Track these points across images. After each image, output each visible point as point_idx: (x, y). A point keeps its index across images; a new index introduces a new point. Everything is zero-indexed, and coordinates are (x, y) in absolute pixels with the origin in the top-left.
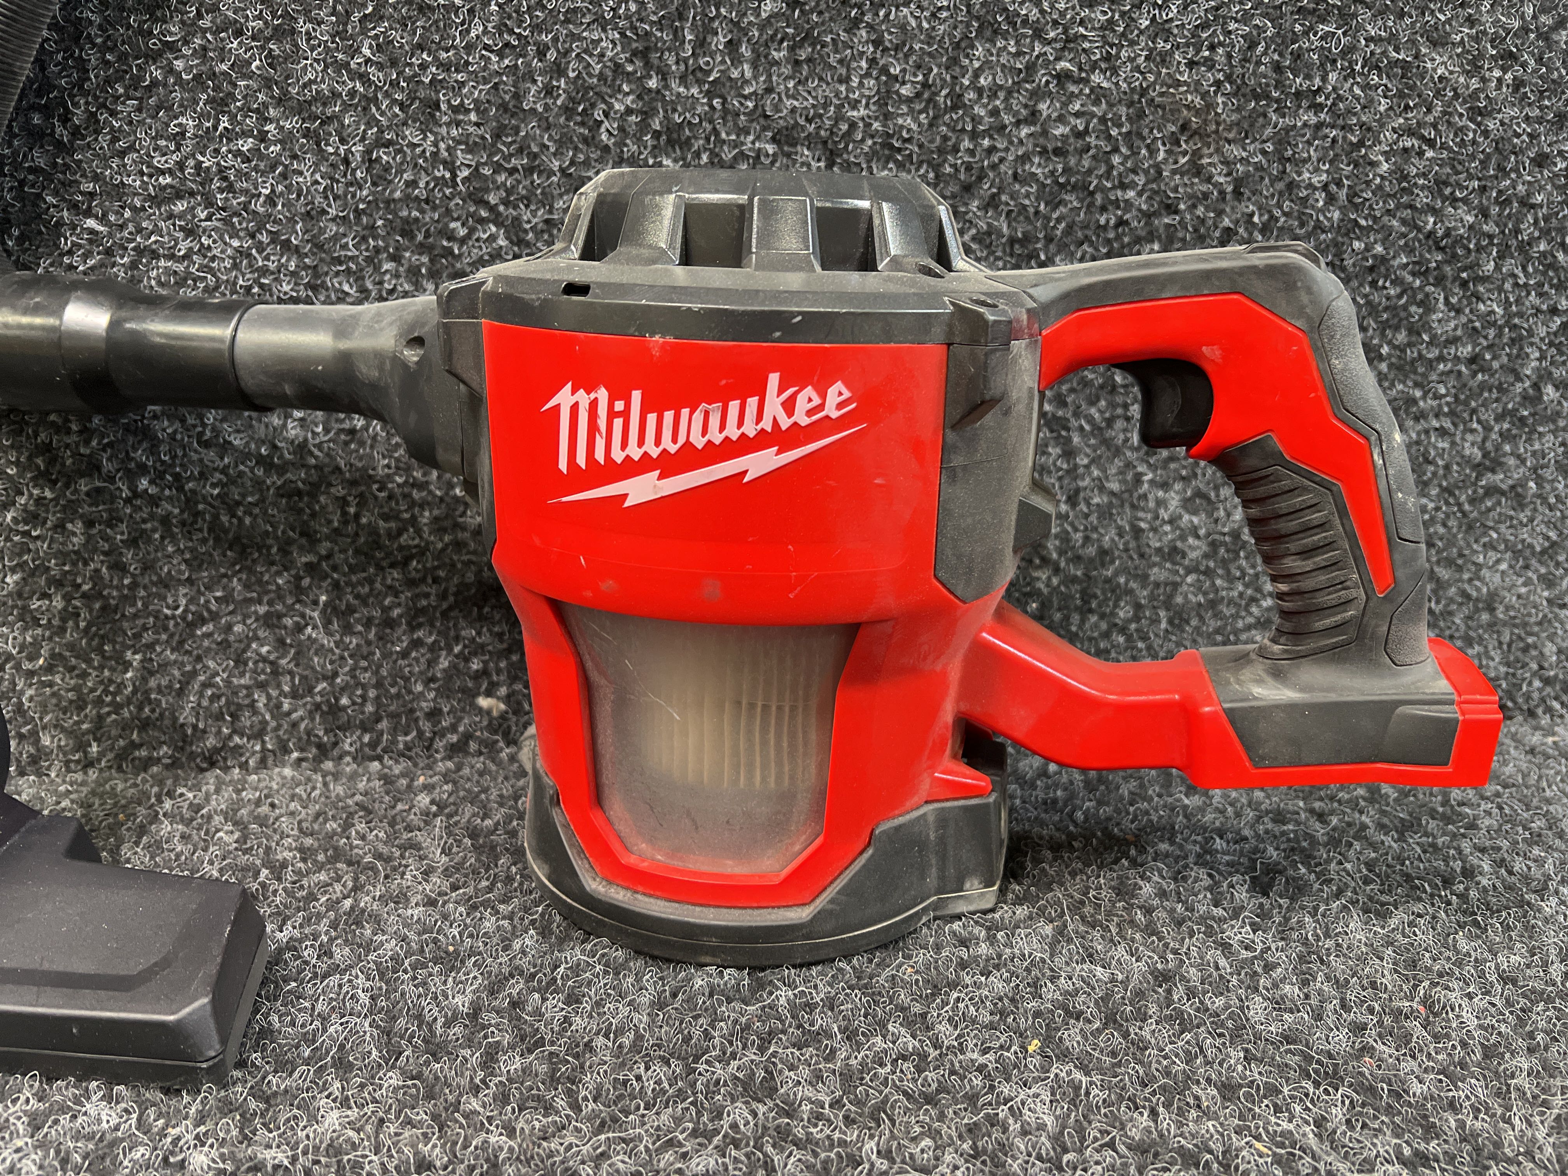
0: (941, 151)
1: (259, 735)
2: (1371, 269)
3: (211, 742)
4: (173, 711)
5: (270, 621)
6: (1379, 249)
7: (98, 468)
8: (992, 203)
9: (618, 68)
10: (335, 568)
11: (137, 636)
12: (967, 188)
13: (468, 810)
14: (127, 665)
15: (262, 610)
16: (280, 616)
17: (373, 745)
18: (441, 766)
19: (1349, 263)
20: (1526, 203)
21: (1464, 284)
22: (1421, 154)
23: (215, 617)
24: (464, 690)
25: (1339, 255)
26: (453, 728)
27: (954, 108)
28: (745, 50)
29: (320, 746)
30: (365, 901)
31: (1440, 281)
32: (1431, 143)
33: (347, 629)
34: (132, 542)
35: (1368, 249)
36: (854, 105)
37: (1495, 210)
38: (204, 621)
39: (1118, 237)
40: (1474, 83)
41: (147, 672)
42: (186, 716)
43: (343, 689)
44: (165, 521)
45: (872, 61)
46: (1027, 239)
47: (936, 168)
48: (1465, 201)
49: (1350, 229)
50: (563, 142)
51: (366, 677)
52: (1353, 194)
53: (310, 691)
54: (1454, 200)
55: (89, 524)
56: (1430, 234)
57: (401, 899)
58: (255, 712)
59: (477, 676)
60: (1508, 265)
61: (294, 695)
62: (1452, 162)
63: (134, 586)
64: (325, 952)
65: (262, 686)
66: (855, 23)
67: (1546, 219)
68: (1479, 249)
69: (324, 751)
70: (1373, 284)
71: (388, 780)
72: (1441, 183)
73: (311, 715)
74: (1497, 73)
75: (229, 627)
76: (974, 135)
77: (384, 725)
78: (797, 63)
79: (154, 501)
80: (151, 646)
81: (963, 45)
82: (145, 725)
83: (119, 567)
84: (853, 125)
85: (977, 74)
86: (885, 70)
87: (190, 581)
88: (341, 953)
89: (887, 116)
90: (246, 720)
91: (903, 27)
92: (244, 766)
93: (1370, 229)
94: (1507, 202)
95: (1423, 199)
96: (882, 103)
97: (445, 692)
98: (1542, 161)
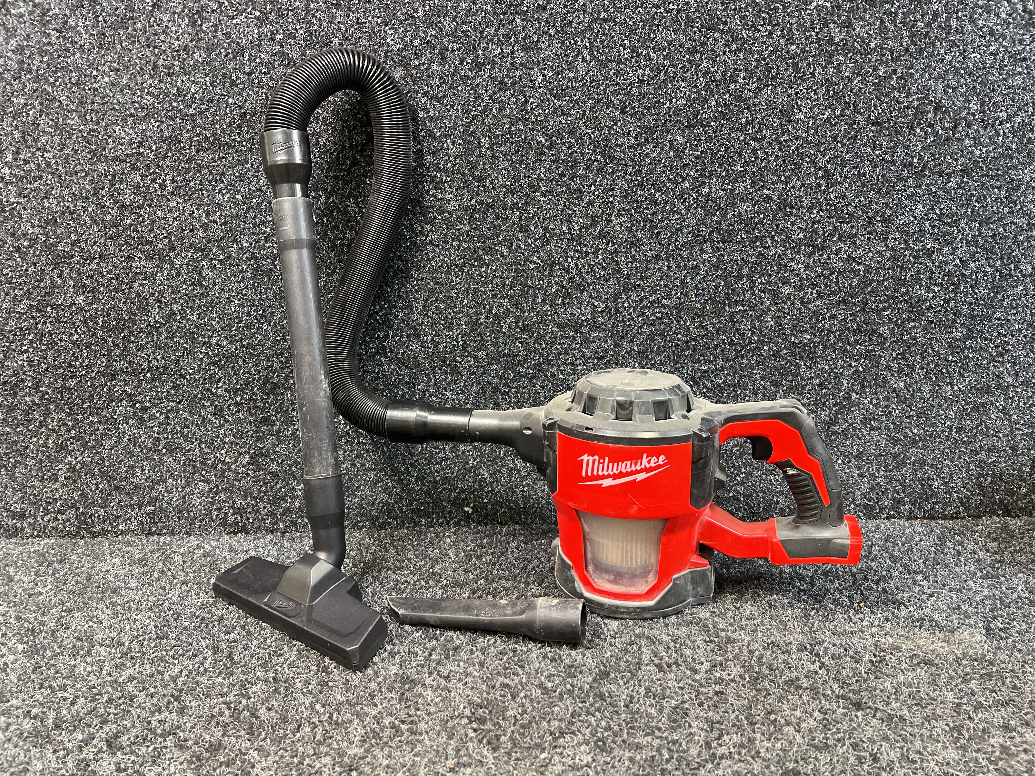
0: (613, 327)
1: (396, 518)
2: (773, 355)
3: (381, 521)
4: (370, 511)
5: (400, 482)
6: (774, 348)
7: (349, 434)
8: (631, 341)
9: (508, 309)
10: (419, 464)
11: (359, 487)
12: (622, 337)
13: (462, 544)
14: (356, 496)
15: (396, 478)
16: (402, 480)
17: (431, 522)
18: (453, 530)
19: (764, 353)
20: (830, 331)
21: (811, 359)
22: (785, 317)
23: (382, 481)
24: (459, 504)
25: (760, 351)
26: (456, 517)
27: (616, 314)
28: (548, 302)
29: (415, 522)
30: (436, 570)
31: (801, 358)
32: (788, 314)
33: (423, 485)
34: (358, 457)
35: (770, 348)
36: (583, 315)
37: (818, 334)
38: (379, 482)
39: (677, 350)
40: (801, 294)
41: (362, 498)
42: (374, 513)
43: (422, 504)
44: (368, 450)
45: (589, 302)
46: (644, 352)
47: (612, 332)
48: (805, 331)
49: (762, 342)
50: (491, 333)
51: (429, 500)
52: (761, 332)
53: (412, 505)
54: (801, 332)
55: (345, 452)
56: (794, 343)
57: (446, 569)
58: (395, 511)
59: (464, 500)
60: (827, 352)
61: (407, 506)
62: (797, 319)
63: (358, 471)
64: (427, 583)
65: (397, 503)
66: (583, 291)
67: (840, 335)
68: (815, 347)
69: (416, 524)
70: (775, 360)
71: (437, 534)
72: (795, 326)
73: (412, 512)
74: (810, 290)
75: (387, 484)
76: (623, 321)
77: (434, 516)
78: (564, 304)
79: (365, 444)
80: (363, 490)
81: (619, 295)
82: (362, 515)
83: (353, 465)
84: (583, 321)
85: (623, 303)
86: (593, 304)
87: (375, 469)
88: (431, 583)
89: (594, 318)
90: (392, 514)
91: (598, 291)
92: (391, 528)
93: (769, 343)
94: (822, 331)
95: (789, 332)
96: (592, 314)
97: (453, 505)
98: (833, 317)
